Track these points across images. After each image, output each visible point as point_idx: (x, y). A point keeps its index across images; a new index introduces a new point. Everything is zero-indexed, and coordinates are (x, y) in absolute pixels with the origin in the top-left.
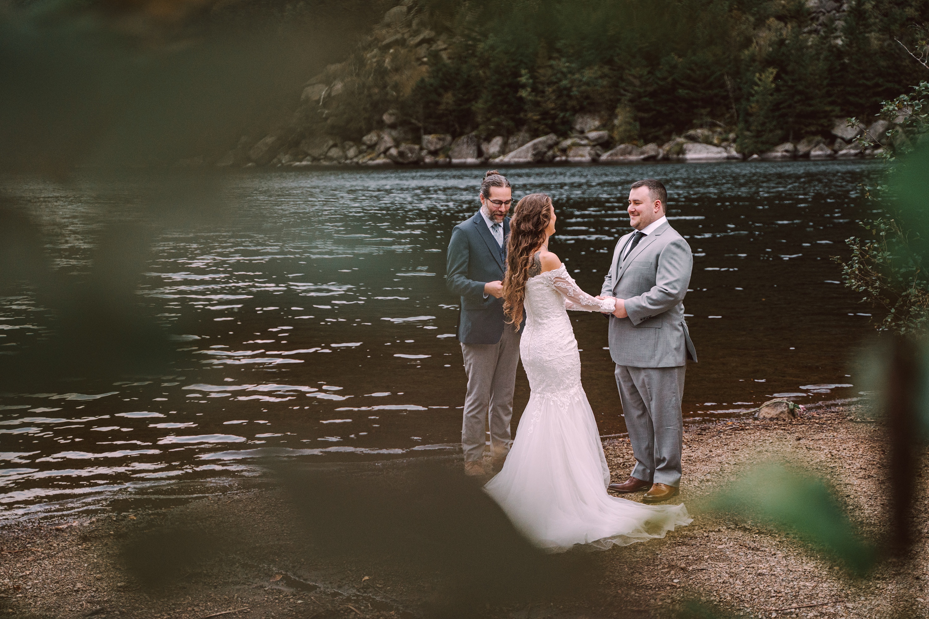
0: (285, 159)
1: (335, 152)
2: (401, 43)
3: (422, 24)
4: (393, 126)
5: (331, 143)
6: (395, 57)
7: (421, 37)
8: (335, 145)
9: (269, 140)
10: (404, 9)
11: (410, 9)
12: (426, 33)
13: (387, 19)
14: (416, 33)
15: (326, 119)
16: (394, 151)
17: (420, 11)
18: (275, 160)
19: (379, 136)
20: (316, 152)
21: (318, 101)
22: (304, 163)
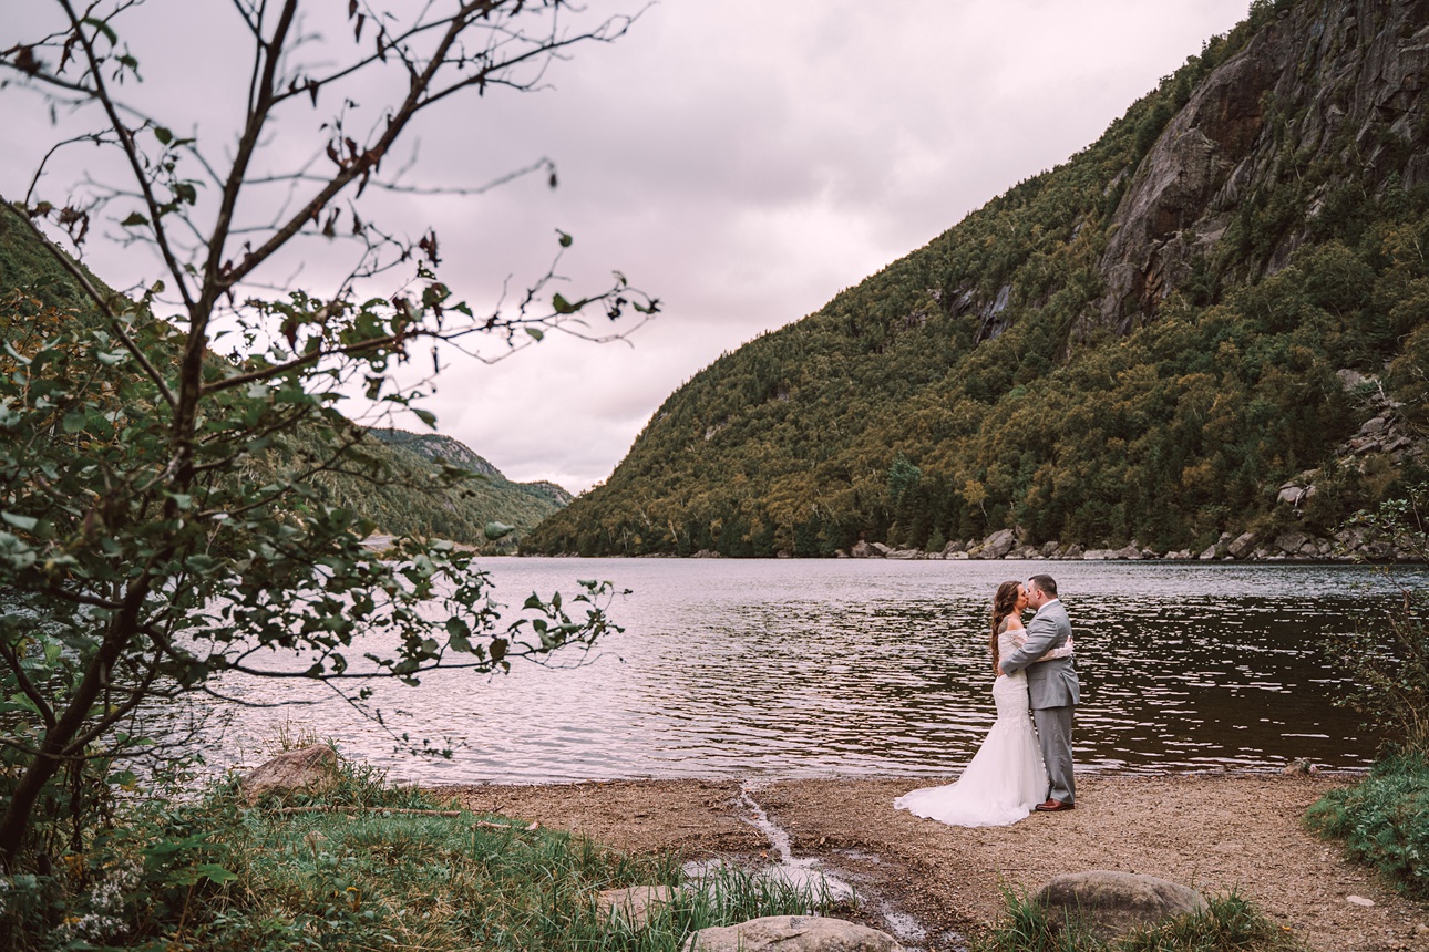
0: (1261, 553)
1: (1307, 548)
2: (1378, 449)
3: (1399, 432)
5: (1304, 539)
6: (1369, 464)
7: (1397, 443)
8: (1308, 542)
9: (1247, 536)
10: (1382, 420)
11: (1387, 420)
12: (1402, 440)
13: (1364, 430)
14: (1393, 439)
15: (1300, 518)
16: (1364, 548)
17: (1397, 421)
18: (1252, 555)
19: (1351, 533)
20: (1289, 548)
21: (1293, 503)
22: (1278, 557)
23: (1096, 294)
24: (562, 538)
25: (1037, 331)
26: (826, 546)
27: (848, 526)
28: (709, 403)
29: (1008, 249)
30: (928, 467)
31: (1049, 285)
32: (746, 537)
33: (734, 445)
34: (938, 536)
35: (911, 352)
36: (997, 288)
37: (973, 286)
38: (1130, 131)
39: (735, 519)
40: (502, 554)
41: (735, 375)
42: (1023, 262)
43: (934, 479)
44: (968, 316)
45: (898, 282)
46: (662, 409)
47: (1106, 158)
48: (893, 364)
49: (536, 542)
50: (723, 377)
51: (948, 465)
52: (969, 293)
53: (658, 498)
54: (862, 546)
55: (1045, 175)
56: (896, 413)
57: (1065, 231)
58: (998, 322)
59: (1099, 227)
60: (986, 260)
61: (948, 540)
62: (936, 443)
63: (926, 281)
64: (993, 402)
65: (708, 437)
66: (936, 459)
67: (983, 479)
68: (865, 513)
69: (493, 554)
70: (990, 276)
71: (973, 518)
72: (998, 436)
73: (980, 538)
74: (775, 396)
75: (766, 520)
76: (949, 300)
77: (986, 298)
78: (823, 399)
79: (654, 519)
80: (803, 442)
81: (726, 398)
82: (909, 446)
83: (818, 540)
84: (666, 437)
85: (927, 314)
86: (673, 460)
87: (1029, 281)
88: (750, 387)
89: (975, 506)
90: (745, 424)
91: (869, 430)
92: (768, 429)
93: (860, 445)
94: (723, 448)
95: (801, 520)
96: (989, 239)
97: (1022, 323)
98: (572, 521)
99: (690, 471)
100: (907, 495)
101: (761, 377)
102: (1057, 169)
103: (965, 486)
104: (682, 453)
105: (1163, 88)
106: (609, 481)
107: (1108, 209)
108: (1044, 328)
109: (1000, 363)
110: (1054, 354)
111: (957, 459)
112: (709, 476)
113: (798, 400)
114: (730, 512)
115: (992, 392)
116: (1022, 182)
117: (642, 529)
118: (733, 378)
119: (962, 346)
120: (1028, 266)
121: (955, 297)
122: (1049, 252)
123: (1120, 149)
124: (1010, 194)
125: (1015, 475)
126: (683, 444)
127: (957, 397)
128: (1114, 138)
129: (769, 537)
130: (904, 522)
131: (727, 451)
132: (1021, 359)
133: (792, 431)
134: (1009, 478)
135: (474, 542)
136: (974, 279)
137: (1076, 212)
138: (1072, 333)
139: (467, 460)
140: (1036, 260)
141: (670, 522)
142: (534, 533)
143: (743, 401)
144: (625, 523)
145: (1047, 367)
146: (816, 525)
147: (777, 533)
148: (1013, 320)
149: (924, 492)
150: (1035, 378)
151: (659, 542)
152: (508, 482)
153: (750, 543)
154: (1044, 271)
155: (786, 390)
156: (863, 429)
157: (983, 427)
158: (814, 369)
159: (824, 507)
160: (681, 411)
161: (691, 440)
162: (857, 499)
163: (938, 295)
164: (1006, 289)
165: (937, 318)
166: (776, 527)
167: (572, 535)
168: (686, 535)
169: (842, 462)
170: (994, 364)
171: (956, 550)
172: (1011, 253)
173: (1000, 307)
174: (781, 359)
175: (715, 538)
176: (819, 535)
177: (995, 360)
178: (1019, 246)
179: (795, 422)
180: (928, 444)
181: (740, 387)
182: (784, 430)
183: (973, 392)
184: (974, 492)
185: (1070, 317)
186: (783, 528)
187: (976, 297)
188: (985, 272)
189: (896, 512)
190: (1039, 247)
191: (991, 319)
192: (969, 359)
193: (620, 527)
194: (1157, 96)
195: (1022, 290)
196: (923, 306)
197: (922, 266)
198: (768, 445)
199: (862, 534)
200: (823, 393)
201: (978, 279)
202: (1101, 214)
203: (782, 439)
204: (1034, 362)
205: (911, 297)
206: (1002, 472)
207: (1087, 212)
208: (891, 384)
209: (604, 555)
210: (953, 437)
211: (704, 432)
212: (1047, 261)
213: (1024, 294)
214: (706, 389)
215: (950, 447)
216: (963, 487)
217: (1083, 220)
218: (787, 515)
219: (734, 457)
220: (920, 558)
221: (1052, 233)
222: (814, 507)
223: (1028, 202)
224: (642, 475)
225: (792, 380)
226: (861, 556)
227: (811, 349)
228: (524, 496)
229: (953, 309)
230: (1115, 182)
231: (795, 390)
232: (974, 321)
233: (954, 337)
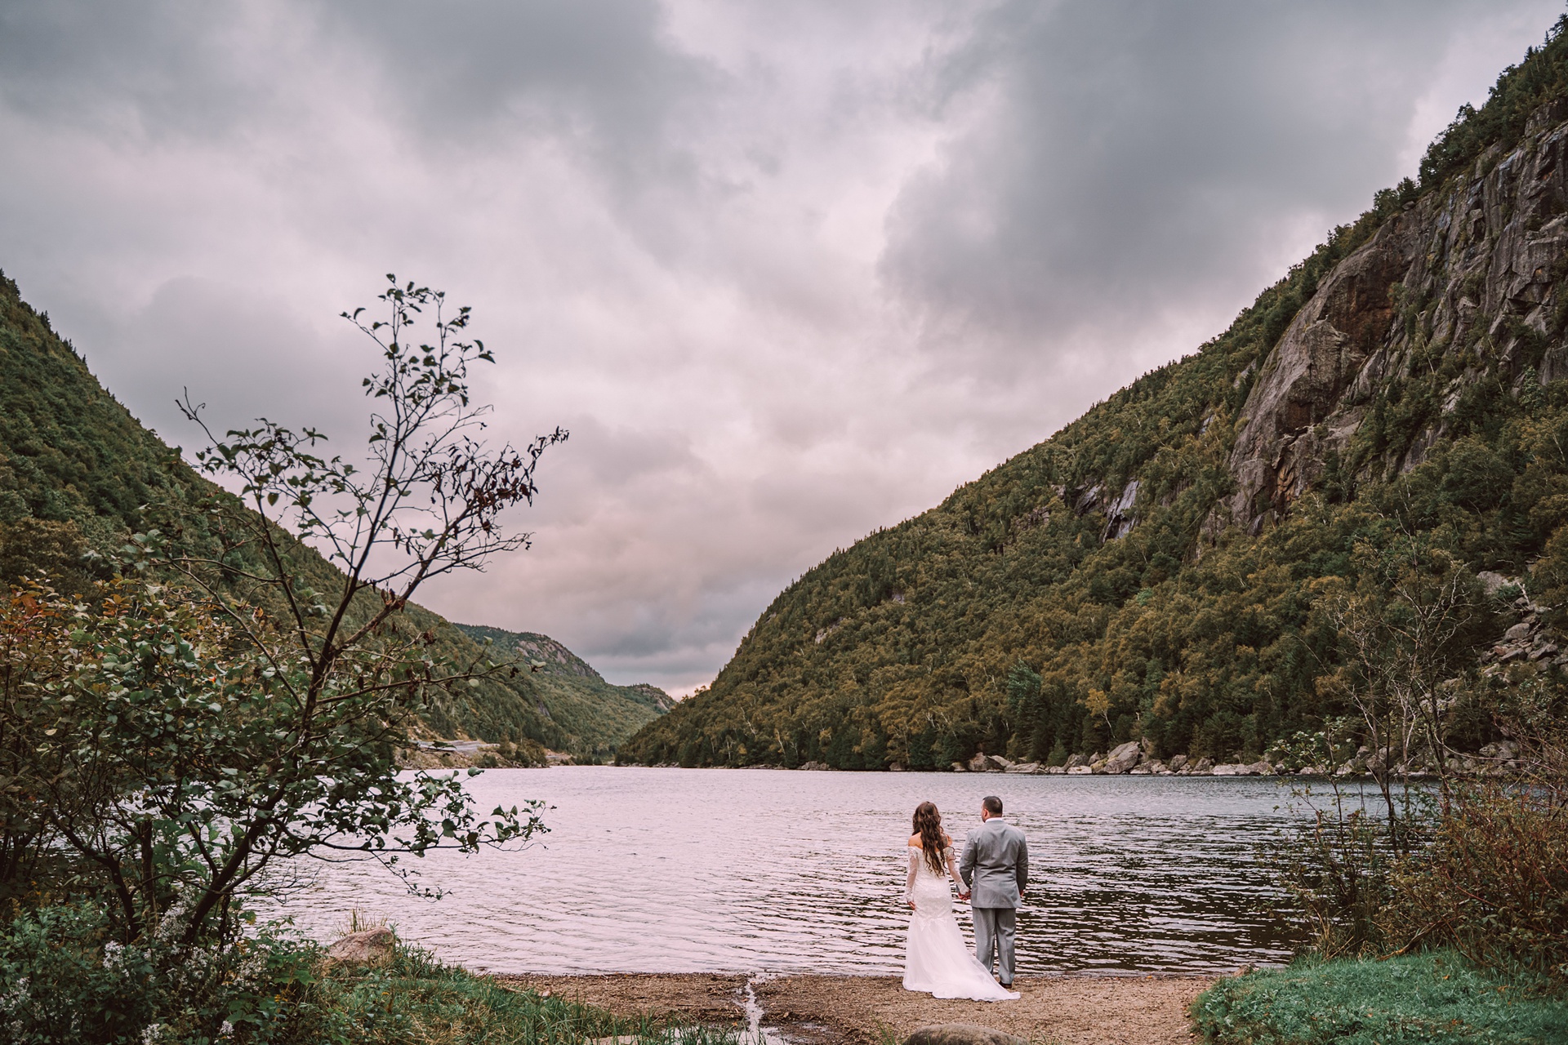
2: (1524, 657)
3: (1546, 639)
4: (1511, 738)
6: (1514, 672)
7: (1543, 650)
10: (1527, 626)
11: (1532, 626)
12: (1548, 647)
13: (1508, 636)
14: (1539, 646)
16: (1512, 763)
17: (1543, 627)
18: (1392, 770)
19: (1496, 748)
23: (1227, 491)
24: (662, 747)
25: (1165, 531)
26: (940, 760)
27: (965, 736)
28: (820, 604)
29: (1135, 443)
30: (1049, 675)
31: (1177, 481)
32: (856, 749)
33: (846, 649)
34: (1059, 748)
35: (1033, 552)
36: (1124, 483)
37: (1099, 482)
38: (1259, 321)
39: (846, 728)
40: (599, 763)
41: (848, 574)
42: (1151, 457)
43: (1056, 688)
44: (1094, 513)
45: (1020, 477)
46: (771, 610)
47: (1234, 349)
48: (1013, 564)
49: (634, 750)
50: (836, 577)
51: (1071, 672)
52: (1095, 489)
53: (764, 704)
54: (980, 759)
55: (1173, 367)
56: (1017, 616)
57: (1194, 424)
58: (1125, 520)
59: (1229, 421)
60: (1112, 455)
61: (1070, 752)
62: (1057, 649)
63: (1049, 476)
64: (1120, 606)
65: (819, 640)
66: (1058, 666)
67: (1107, 687)
68: (984, 723)
69: (589, 763)
70: (1117, 471)
71: (1097, 730)
72: (1123, 642)
73: (1104, 749)
74: (889, 596)
75: (878, 729)
76: (1073, 496)
77: (1113, 495)
78: (942, 602)
79: (760, 727)
80: (919, 646)
81: (838, 599)
82: (1030, 653)
83: (933, 752)
84: (775, 640)
85: (1050, 512)
86: (781, 664)
87: (1157, 476)
88: (863, 588)
89: (1099, 717)
90: (857, 628)
91: (989, 633)
92: (882, 633)
93: (978, 650)
94: (835, 652)
95: (915, 731)
96: (1115, 432)
97: (1150, 522)
98: (673, 728)
99: (799, 677)
100: (1027, 705)
101: (875, 577)
102: (1185, 360)
103: (1088, 695)
104: (791, 658)
105: (1293, 278)
106: (714, 685)
107: (1237, 403)
108: (1172, 527)
109: (1126, 563)
110: (1183, 553)
111: (1079, 667)
112: (819, 682)
113: (915, 601)
114: (840, 721)
115: (1120, 594)
116: (1149, 373)
117: (746, 738)
118: (845, 577)
119: (1088, 545)
120: (1156, 461)
121: (1080, 492)
122: (1177, 447)
123: (1250, 340)
124: (1137, 386)
125: (1141, 683)
126: (792, 647)
127: (1082, 600)
128: (1243, 329)
129: (881, 748)
130: (1024, 733)
131: (837, 657)
132: (1149, 558)
133: (908, 635)
134: (1135, 687)
135: (568, 750)
136: (1099, 475)
137: (1204, 405)
138: (1202, 531)
139: (564, 661)
140: (1164, 455)
141: (776, 731)
142: (633, 740)
143: (855, 602)
144: (729, 732)
145: (1177, 568)
146: (932, 736)
147: (889, 744)
148: (1141, 517)
149: (1045, 701)
150: (1163, 579)
151: (764, 753)
152: (607, 686)
153: (861, 755)
154: (1173, 466)
155: (901, 591)
156: (983, 632)
157: (1108, 631)
158: (931, 569)
159: (940, 717)
160: (790, 612)
161: (800, 643)
162: (975, 709)
163: (1061, 491)
164: (1133, 485)
165: (1061, 517)
166: (889, 737)
167: (672, 744)
168: (794, 746)
169: (960, 668)
170: (1121, 564)
171: (1079, 763)
172: (1137, 448)
173: (1127, 504)
174: (896, 557)
175: (824, 749)
176: (935, 747)
177: (1121, 560)
178: (1145, 440)
179: (911, 625)
180: (1049, 650)
181: (852, 588)
182: (899, 634)
183: (1098, 595)
184: (1097, 701)
185: (1199, 515)
186: (896, 739)
187: (1102, 494)
188: (1112, 468)
189: (1016, 723)
190: (1167, 441)
191: (1118, 517)
192: (1093, 559)
193: (724, 736)
194: (1286, 285)
195: (1150, 485)
196: (1046, 501)
197: (1045, 461)
198: (881, 649)
199: (981, 746)
200: (941, 594)
201: (1104, 474)
202: (1231, 407)
203: (897, 643)
204: (1163, 563)
205: (1033, 493)
206: (1127, 680)
207: (1217, 405)
208: (1012, 584)
209: (706, 765)
210: (1078, 643)
211: (815, 635)
212: (1176, 456)
213: (1152, 491)
214: (817, 590)
215: (1074, 653)
216: (1086, 696)
217: (1212, 413)
218: (902, 725)
219: (846, 662)
220: (1040, 773)
221: (1179, 427)
222: (929, 716)
223: (1155, 394)
224: (748, 680)
225: (908, 581)
226: (979, 770)
227: (928, 548)
228: (623, 701)
229: (1078, 506)
230: (1244, 374)
231: (911, 591)
232: (1100, 518)
233: (1079, 536)
